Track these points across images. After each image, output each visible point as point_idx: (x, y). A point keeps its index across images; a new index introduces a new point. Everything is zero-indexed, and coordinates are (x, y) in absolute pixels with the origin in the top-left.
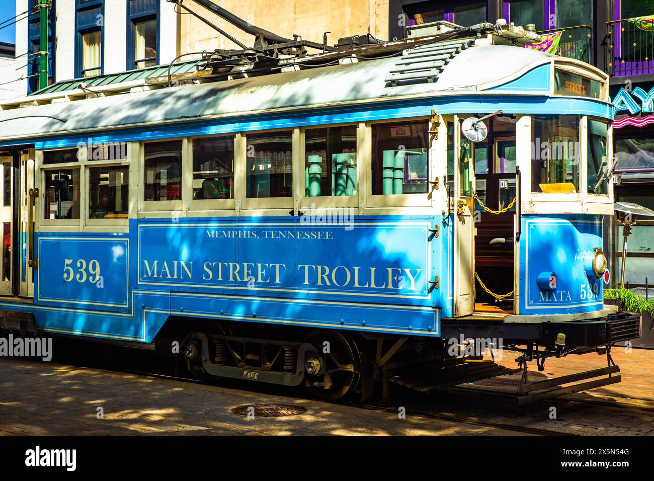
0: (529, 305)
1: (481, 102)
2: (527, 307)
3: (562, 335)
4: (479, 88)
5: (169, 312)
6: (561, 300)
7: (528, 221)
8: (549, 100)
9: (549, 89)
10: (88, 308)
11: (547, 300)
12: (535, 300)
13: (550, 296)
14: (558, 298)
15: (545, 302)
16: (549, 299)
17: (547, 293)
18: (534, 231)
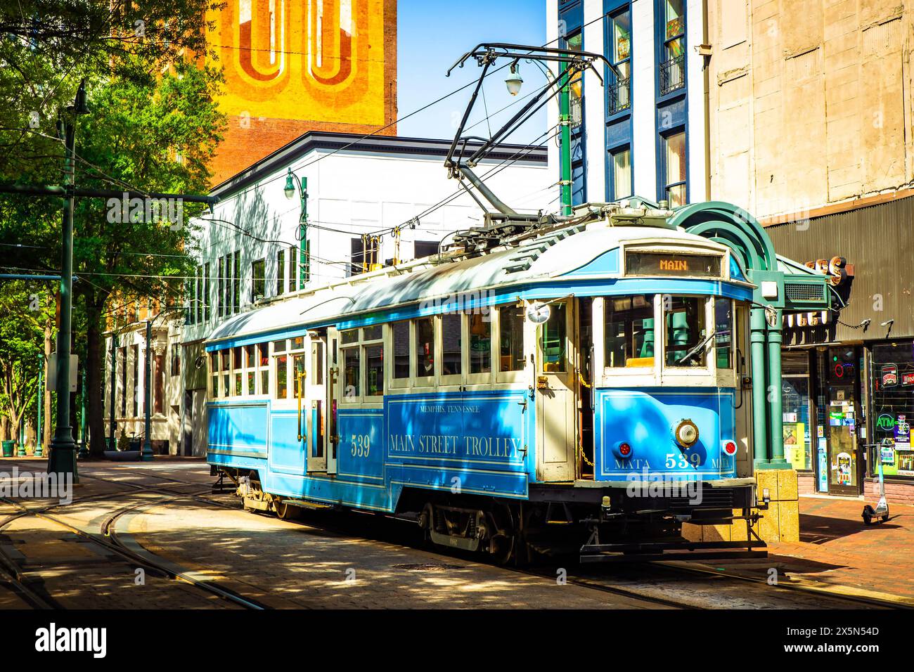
0: (605, 472)
1: (554, 287)
2: (603, 474)
3: (606, 498)
4: (551, 275)
5: (403, 483)
6: (638, 468)
7: (602, 394)
8: (618, 282)
9: (619, 272)
10: (365, 481)
11: (623, 468)
12: (611, 467)
13: (626, 464)
14: (635, 466)
15: (621, 469)
16: (625, 466)
17: (623, 461)
18: (608, 404)
